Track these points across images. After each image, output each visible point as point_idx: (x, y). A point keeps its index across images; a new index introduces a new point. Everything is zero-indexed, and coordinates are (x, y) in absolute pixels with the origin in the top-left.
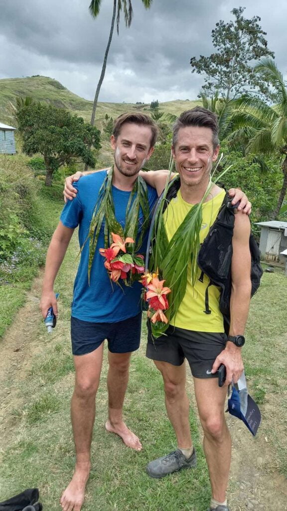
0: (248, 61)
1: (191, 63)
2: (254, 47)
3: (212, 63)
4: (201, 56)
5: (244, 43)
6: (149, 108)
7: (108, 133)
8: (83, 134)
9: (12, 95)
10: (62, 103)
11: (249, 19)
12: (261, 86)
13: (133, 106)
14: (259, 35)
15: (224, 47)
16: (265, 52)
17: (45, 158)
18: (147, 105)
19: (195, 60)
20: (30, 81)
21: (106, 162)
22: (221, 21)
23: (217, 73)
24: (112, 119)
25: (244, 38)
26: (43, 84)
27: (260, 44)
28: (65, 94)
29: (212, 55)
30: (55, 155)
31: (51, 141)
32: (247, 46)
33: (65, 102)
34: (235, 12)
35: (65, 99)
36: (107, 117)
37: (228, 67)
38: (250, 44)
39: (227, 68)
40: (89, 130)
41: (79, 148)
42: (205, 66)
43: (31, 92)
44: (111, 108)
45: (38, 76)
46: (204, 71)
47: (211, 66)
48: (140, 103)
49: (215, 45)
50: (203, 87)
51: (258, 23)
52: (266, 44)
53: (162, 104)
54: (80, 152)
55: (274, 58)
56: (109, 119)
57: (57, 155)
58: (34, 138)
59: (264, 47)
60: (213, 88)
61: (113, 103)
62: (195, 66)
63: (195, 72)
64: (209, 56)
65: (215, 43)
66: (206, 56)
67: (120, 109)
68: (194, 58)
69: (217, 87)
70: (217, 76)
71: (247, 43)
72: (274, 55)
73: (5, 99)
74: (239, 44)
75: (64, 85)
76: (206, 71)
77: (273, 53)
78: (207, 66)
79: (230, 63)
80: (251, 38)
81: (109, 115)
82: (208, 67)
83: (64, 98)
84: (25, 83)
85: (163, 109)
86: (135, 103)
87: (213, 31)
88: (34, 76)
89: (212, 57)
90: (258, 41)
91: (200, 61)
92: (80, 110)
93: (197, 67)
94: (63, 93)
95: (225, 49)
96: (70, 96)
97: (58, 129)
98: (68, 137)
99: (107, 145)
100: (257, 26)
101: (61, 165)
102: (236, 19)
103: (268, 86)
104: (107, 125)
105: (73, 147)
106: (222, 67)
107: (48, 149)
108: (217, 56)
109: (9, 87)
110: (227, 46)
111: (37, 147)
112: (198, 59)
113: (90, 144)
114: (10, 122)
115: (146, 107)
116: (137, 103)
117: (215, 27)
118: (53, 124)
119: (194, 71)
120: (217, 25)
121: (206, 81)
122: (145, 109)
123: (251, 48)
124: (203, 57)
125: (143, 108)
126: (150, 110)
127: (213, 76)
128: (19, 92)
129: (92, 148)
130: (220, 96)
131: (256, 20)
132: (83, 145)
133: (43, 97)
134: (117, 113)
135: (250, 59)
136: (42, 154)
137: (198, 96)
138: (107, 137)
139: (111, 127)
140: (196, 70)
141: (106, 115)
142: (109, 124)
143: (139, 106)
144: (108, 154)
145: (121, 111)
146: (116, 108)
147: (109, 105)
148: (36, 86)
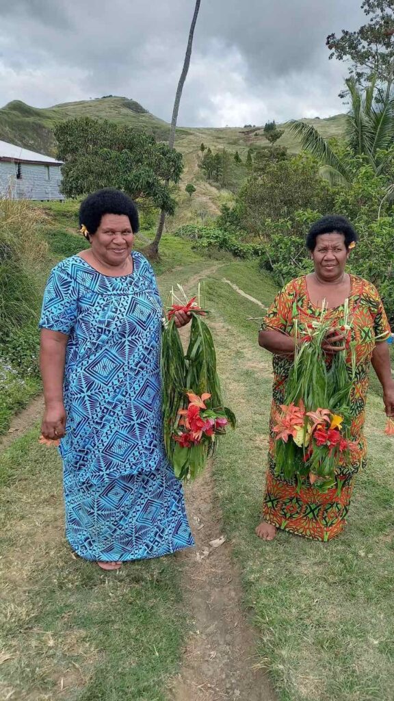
1: (328, 43)
3: (362, 41)
4: (343, 31)
6: (262, 132)
7: (203, 170)
13: (240, 130)
18: (259, 129)
19: (334, 38)
20: (100, 104)
21: (201, 211)
23: (370, 58)
24: (209, 151)
26: (117, 107)
28: (146, 120)
29: (362, 28)
35: (146, 127)
36: (203, 148)
37: (388, 45)
39: (387, 48)
40: (164, 154)
41: (148, 183)
42: (351, 47)
43: (101, 119)
44: (210, 135)
45: (111, 96)
46: (348, 56)
47: (360, 47)
48: (250, 126)
49: (367, 12)
50: (346, 81)
53: (280, 126)
54: (150, 189)
56: (206, 151)
60: (363, 81)
61: (212, 129)
62: (333, 49)
63: (334, 57)
64: (357, 31)
65: (366, 7)
66: (351, 31)
67: (221, 136)
68: (333, 35)
69: (369, 79)
70: (370, 62)
76: (351, 54)
78: (353, 47)
79: (393, 39)
81: (206, 144)
82: (355, 48)
83: (145, 124)
84: (93, 108)
86: (242, 126)
88: (104, 97)
89: (362, 31)
91: (342, 38)
93: (337, 48)
94: (143, 118)
95: (383, 17)
96: (154, 121)
97: (114, 153)
98: (131, 165)
99: (202, 186)
104: (203, 159)
105: (138, 181)
106: (379, 46)
108: (371, 28)
109: (72, 114)
110: (385, 12)
112: (339, 36)
113: (167, 179)
115: (258, 132)
116: (245, 127)
118: (109, 148)
119: (332, 55)
122: (256, 135)
124: (347, 32)
125: (255, 133)
126: (263, 135)
127: (362, 64)
129: (171, 184)
130: (375, 93)
132: (154, 177)
134: (217, 142)
137: (339, 96)
138: (202, 175)
139: (208, 161)
140: (336, 54)
141: (202, 145)
142: (206, 157)
143: (249, 131)
144: (204, 199)
145: (223, 138)
146: (215, 134)
147: (207, 132)
148: (108, 110)
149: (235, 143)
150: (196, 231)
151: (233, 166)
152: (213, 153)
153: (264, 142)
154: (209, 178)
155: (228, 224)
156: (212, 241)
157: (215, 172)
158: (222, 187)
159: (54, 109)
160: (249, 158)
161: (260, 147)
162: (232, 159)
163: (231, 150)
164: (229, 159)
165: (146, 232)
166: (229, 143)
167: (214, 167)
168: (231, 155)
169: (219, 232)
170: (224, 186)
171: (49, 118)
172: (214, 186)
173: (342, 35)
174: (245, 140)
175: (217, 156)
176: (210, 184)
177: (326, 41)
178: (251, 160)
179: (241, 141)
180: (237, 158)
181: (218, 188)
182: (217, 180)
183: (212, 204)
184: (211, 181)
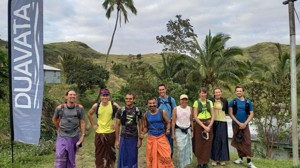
0: (185, 38)
1: (157, 38)
2: (187, 33)
3: (167, 39)
5: (182, 31)
6: (136, 57)
7: (113, 70)
8: (100, 74)
9: (59, 51)
10: (87, 55)
11: (184, 20)
12: (192, 50)
13: (127, 56)
14: (190, 27)
15: (173, 31)
16: (193, 35)
17: (79, 86)
18: (135, 56)
20: (70, 44)
21: (112, 86)
22: (171, 20)
23: (170, 43)
24: (115, 63)
25: (182, 29)
26: (77, 45)
27: (190, 31)
28: (89, 50)
29: (167, 36)
30: (84, 84)
31: (82, 78)
32: (184, 32)
33: (89, 55)
34: (177, 16)
36: (113, 62)
37: (175, 41)
38: (185, 31)
40: (103, 72)
41: (98, 81)
42: (164, 40)
43: (70, 49)
44: (115, 57)
45: (75, 41)
46: (163, 43)
49: (168, 31)
50: (163, 50)
51: (189, 21)
52: (193, 31)
53: (143, 55)
54: (98, 82)
55: (197, 37)
56: (114, 63)
57: (85, 84)
58: (73, 76)
59: (192, 32)
60: (168, 50)
62: (158, 40)
63: (159, 43)
64: (165, 36)
67: (120, 58)
68: (158, 36)
69: (170, 50)
70: (170, 45)
71: (184, 30)
72: (197, 36)
73: (55, 53)
74: (180, 31)
75: (89, 46)
77: (197, 35)
79: (176, 39)
80: (186, 28)
81: (114, 61)
82: (165, 40)
83: (89, 52)
84: (67, 45)
85: (144, 58)
86: (128, 55)
87: (167, 24)
88: (72, 41)
90: (189, 30)
91: (161, 37)
92: (97, 58)
93: (160, 41)
94: (88, 50)
95: (173, 32)
96: (92, 51)
97: (87, 71)
98: (92, 75)
99: (112, 76)
100: (189, 23)
101: (87, 89)
102: (178, 20)
103: (196, 50)
105: (94, 80)
106: (172, 41)
107: (80, 82)
108: (169, 36)
109: (58, 47)
111: (74, 81)
112: (160, 37)
113: (103, 79)
114: (59, 67)
115: (134, 57)
116: (130, 55)
117: (168, 23)
118: (84, 69)
119: (158, 42)
120: (169, 22)
121: (165, 47)
123: (186, 33)
124: (163, 36)
126: (136, 58)
127: (168, 45)
128: (63, 49)
129: (104, 80)
131: (188, 21)
132: (100, 79)
133: (76, 52)
134: (118, 60)
135: (186, 37)
136: (77, 84)
138: (112, 72)
139: (115, 67)
140: (159, 42)
141: (112, 61)
142: (114, 66)
143: (131, 56)
144: (113, 81)
145: (121, 59)
146: (117, 57)
147: (114, 56)
148: (73, 46)
149: (125, 61)
150: (112, 95)
151: (125, 69)
152: (117, 65)
153: (137, 61)
154: (115, 74)
155: (123, 92)
156: (118, 99)
157: (117, 71)
158: (120, 77)
159: (50, 45)
160: (131, 67)
161: (135, 62)
162: (124, 67)
163: (124, 63)
164: (123, 67)
165: (92, 95)
166: (123, 61)
167: (117, 69)
168: (124, 65)
169: (120, 95)
170: (121, 76)
171: (47, 48)
172: (117, 77)
173: (161, 36)
174: (129, 60)
175: (118, 65)
176: (115, 76)
177: (156, 38)
178: (132, 67)
179: (128, 60)
180: (126, 66)
181: (119, 78)
182: (118, 74)
183: (116, 84)
184: (116, 75)
